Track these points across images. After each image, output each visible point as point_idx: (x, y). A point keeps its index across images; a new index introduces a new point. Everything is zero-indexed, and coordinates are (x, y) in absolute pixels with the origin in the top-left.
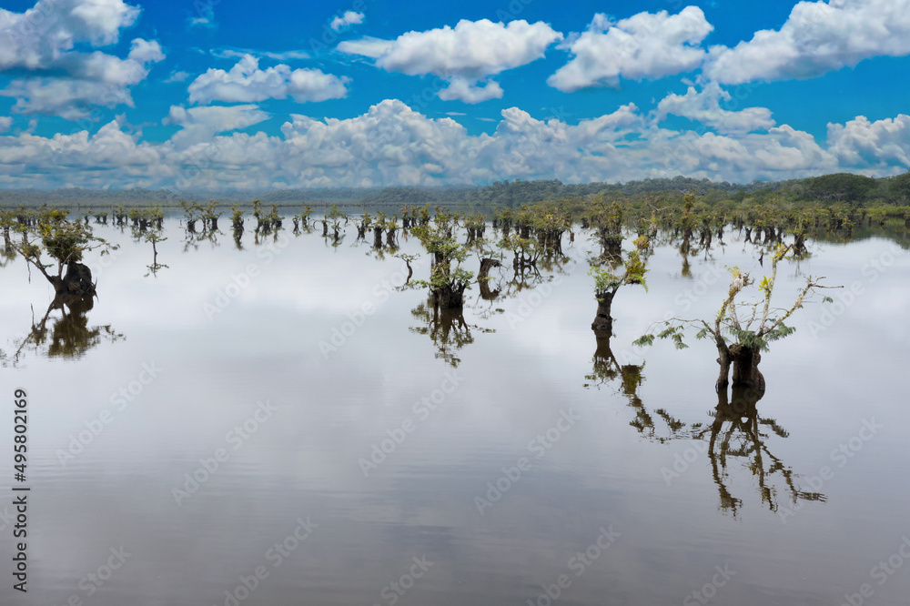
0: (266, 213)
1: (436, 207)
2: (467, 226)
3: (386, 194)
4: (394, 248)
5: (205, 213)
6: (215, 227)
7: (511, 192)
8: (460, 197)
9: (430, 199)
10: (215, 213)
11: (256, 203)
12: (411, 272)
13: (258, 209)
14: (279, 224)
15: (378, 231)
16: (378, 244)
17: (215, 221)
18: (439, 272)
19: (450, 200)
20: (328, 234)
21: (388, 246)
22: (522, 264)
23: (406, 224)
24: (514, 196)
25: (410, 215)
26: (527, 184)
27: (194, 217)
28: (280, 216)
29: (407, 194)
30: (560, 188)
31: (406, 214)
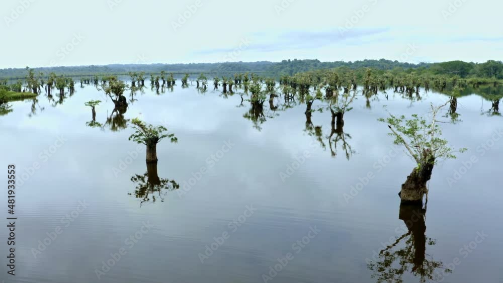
0: (167, 77)
1: (251, 74)
2: (266, 83)
3: (223, 67)
4: (232, 93)
5: (139, 78)
6: (143, 85)
7: (292, 66)
8: (264, 68)
9: (247, 70)
10: (143, 77)
11: (162, 72)
12: (243, 100)
13: (163, 75)
14: (174, 83)
15: (225, 85)
16: (225, 91)
17: (143, 81)
18: (254, 96)
19: (258, 70)
20: (199, 87)
21: (230, 92)
22: (288, 98)
23: (236, 82)
24: (293, 68)
25: (238, 78)
26: (300, 61)
27: (135, 80)
28: (175, 79)
29: (234, 67)
30: (319, 64)
31: (236, 77)
